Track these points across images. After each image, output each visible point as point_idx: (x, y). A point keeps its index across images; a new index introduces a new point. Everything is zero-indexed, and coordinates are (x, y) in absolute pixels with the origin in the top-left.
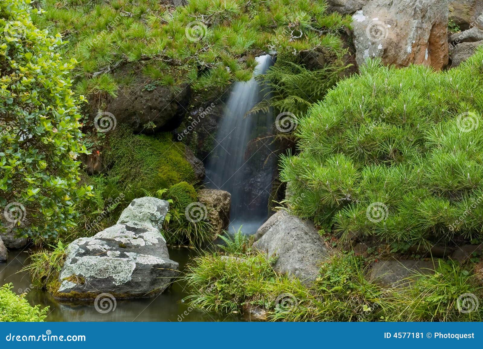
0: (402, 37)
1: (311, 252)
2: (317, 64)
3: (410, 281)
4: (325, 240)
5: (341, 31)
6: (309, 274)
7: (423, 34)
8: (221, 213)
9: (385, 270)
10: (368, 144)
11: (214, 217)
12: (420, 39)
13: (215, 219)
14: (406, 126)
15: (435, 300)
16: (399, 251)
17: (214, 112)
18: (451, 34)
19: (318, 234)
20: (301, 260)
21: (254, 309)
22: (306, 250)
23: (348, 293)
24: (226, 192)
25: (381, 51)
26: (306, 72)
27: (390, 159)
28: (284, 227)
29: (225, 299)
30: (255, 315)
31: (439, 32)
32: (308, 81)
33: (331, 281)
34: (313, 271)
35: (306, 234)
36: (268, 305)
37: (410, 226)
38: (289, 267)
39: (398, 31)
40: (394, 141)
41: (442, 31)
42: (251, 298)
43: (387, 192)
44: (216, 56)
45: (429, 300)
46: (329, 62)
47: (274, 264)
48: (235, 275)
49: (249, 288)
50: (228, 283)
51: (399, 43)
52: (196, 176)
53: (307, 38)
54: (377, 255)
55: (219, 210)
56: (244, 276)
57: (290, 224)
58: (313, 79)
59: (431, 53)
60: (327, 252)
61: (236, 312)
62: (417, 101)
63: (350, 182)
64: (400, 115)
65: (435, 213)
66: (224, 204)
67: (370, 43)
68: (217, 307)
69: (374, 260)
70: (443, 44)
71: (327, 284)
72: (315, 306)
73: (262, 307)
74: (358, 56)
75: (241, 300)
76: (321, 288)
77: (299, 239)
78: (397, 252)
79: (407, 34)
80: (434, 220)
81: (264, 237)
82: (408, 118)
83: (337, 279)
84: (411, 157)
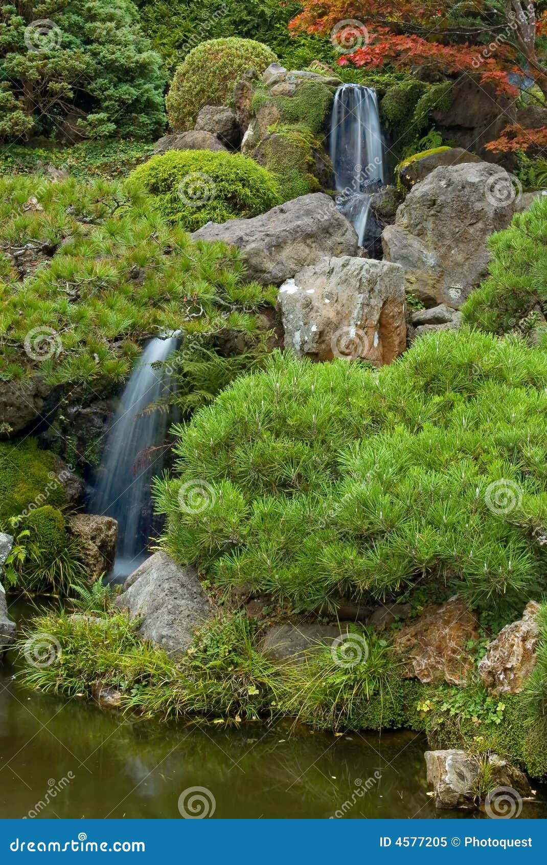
0: (343, 317)
1: (186, 613)
2: (236, 348)
3: (307, 655)
4: (210, 595)
5: (260, 307)
6: (179, 643)
7: (370, 313)
8: (101, 548)
9: (280, 638)
10: (264, 466)
11: (91, 553)
12: (366, 320)
13: (92, 557)
14: (315, 444)
15: (338, 681)
16: (302, 612)
17: (101, 409)
18: (412, 312)
19: (200, 586)
20: (170, 625)
21: (105, 691)
22: (180, 610)
23: (230, 669)
24: (110, 519)
25: (315, 333)
26: (218, 360)
27: (292, 487)
28: (155, 576)
29: (69, 676)
30: (106, 699)
31: (393, 310)
32: (221, 371)
33: (208, 653)
34: (185, 639)
35: (183, 586)
36: (124, 685)
37: (310, 580)
38: (154, 634)
39: (339, 308)
40: (298, 463)
41: (396, 310)
42: (103, 675)
43: (283, 533)
44: (79, 339)
45: (330, 681)
46: (251, 346)
47: (138, 628)
48: (84, 642)
49: (100, 661)
50: (75, 653)
51: (339, 324)
52: (68, 498)
53: (208, 317)
54: (274, 616)
55: (99, 544)
56: (96, 645)
57: (163, 573)
58: (228, 369)
59: (382, 337)
60: (210, 611)
61: (80, 695)
62: (333, 409)
63: (234, 520)
64: (309, 428)
65: (340, 564)
66: (107, 536)
67: (302, 323)
68: (56, 687)
69: (269, 623)
70: (398, 327)
71: (203, 658)
72: (184, 688)
73: (116, 687)
74: (287, 339)
75: (90, 678)
76: (193, 664)
77: (172, 593)
78: (300, 613)
79: (350, 312)
80: (339, 574)
81: (130, 589)
82: (319, 432)
83: (216, 650)
84: (317, 486)
